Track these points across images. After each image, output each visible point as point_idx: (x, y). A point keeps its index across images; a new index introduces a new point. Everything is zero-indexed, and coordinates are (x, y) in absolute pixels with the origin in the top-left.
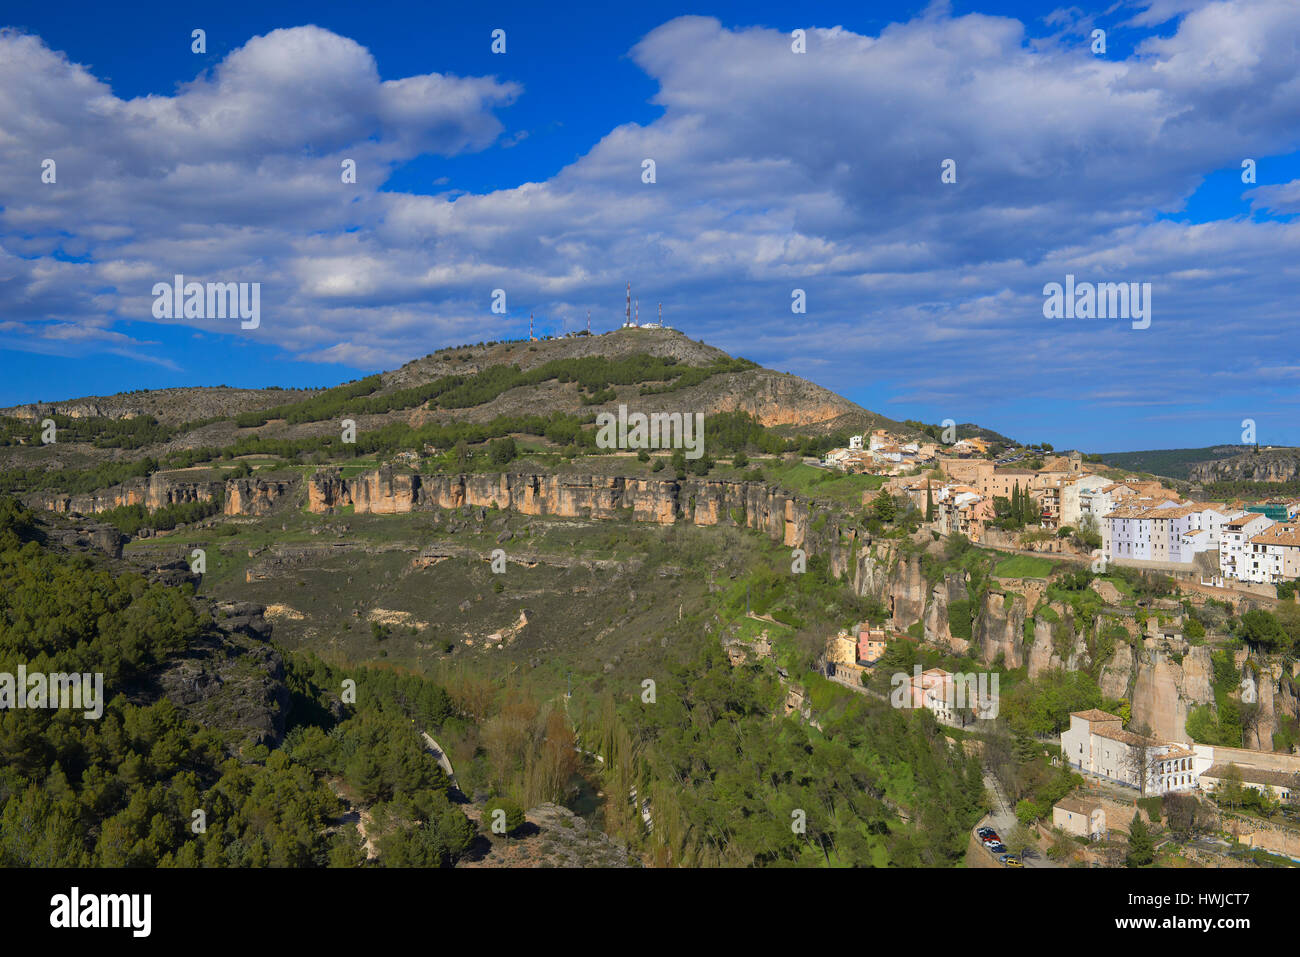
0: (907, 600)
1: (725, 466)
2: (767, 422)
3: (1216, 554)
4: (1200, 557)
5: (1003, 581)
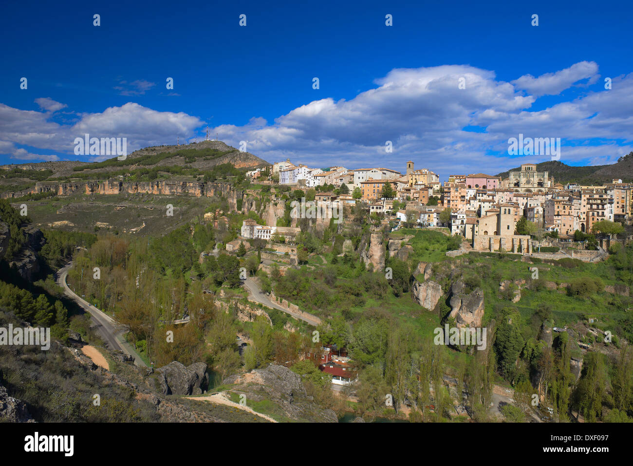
0: (233, 203)
1: (221, 179)
2: (237, 167)
3: (304, 180)
4: (300, 181)
5: (247, 190)
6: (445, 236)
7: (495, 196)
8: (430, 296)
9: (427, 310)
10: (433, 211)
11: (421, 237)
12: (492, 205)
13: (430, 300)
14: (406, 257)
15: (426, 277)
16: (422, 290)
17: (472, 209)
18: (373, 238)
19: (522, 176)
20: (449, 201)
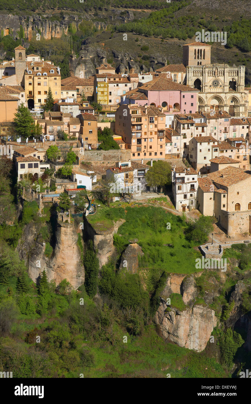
6: (170, 213)
7: (207, 126)
8: (197, 329)
9: (193, 353)
10: (130, 165)
11: (136, 221)
12: (213, 147)
13: (197, 335)
14: (137, 266)
15: (186, 298)
16: (182, 321)
17: (175, 151)
18: (66, 234)
19: (207, 74)
20: (139, 141)
